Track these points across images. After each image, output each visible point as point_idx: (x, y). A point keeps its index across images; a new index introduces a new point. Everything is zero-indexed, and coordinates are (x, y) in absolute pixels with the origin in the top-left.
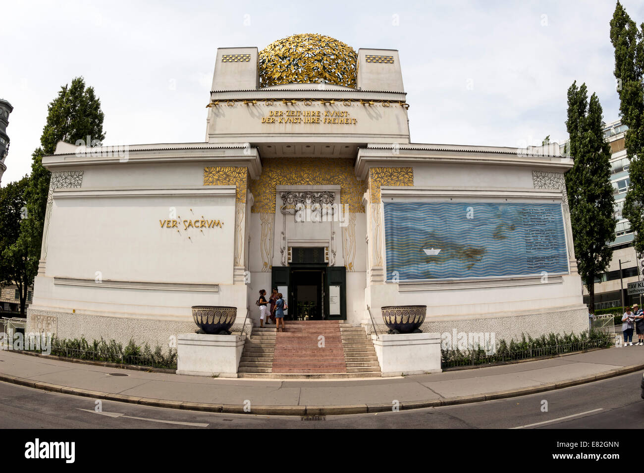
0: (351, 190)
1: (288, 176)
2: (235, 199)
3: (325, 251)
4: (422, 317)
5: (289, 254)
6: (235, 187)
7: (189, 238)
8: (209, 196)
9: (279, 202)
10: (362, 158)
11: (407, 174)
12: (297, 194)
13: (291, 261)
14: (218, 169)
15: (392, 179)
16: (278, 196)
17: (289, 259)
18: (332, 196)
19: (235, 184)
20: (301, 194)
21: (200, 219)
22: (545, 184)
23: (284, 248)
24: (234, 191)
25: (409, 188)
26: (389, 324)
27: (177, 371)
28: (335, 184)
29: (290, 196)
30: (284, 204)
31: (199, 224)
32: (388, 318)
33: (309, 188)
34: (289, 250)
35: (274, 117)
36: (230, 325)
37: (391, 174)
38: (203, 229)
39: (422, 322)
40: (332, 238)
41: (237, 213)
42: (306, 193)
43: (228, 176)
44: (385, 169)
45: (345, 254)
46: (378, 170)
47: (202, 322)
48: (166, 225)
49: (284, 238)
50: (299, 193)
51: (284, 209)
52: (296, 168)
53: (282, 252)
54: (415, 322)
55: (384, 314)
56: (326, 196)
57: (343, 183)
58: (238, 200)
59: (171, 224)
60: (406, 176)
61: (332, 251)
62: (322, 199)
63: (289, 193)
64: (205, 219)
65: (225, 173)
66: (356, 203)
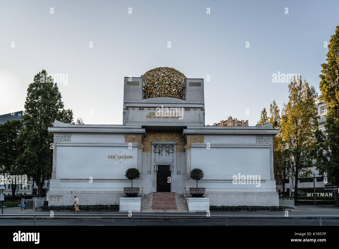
0: (181, 143)
1: (156, 138)
2: (137, 148)
3: (170, 167)
4: (203, 192)
5: (157, 168)
6: (137, 143)
7: (120, 162)
8: (127, 147)
9: (153, 148)
10: (184, 133)
11: (201, 138)
12: (160, 145)
13: (157, 170)
14: (130, 136)
15: (195, 141)
16: (152, 145)
17: (157, 169)
18: (173, 146)
19: (137, 142)
20: (161, 145)
21: (124, 155)
22: (262, 142)
23: (155, 165)
24: (137, 145)
25: (202, 144)
26: (192, 194)
27: (120, 211)
28: (174, 141)
29: (157, 146)
30: (155, 149)
31: (123, 157)
32: (191, 192)
33: (164, 143)
34: (157, 166)
35: (151, 115)
36: (137, 194)
37: (195, 139)
38: (126, 159)
39: (203, 194)
40: (173, 162)
41: (138, 153)
42: (163, 145)
43: (134, 139)
44: (193, 137)
45: (177, 168)
46: (190, 137)
47: (128, 193)
48: (110, 158)
49: (155, 162)
50: (161, 144)
51: (155, 150)
52: (159, 134)
53: (154, 167)
54: (201, 193)
55: (190, 190)
56: (171, 146)
57: (177, 141)
58: (139, 148)
59: (113, 157)
60: (201, 139)
61: (173, 167)
62: (169, 147)
63: (157, 145)
64: (126, 155)
65: (133, 138)
66: (182, 148)
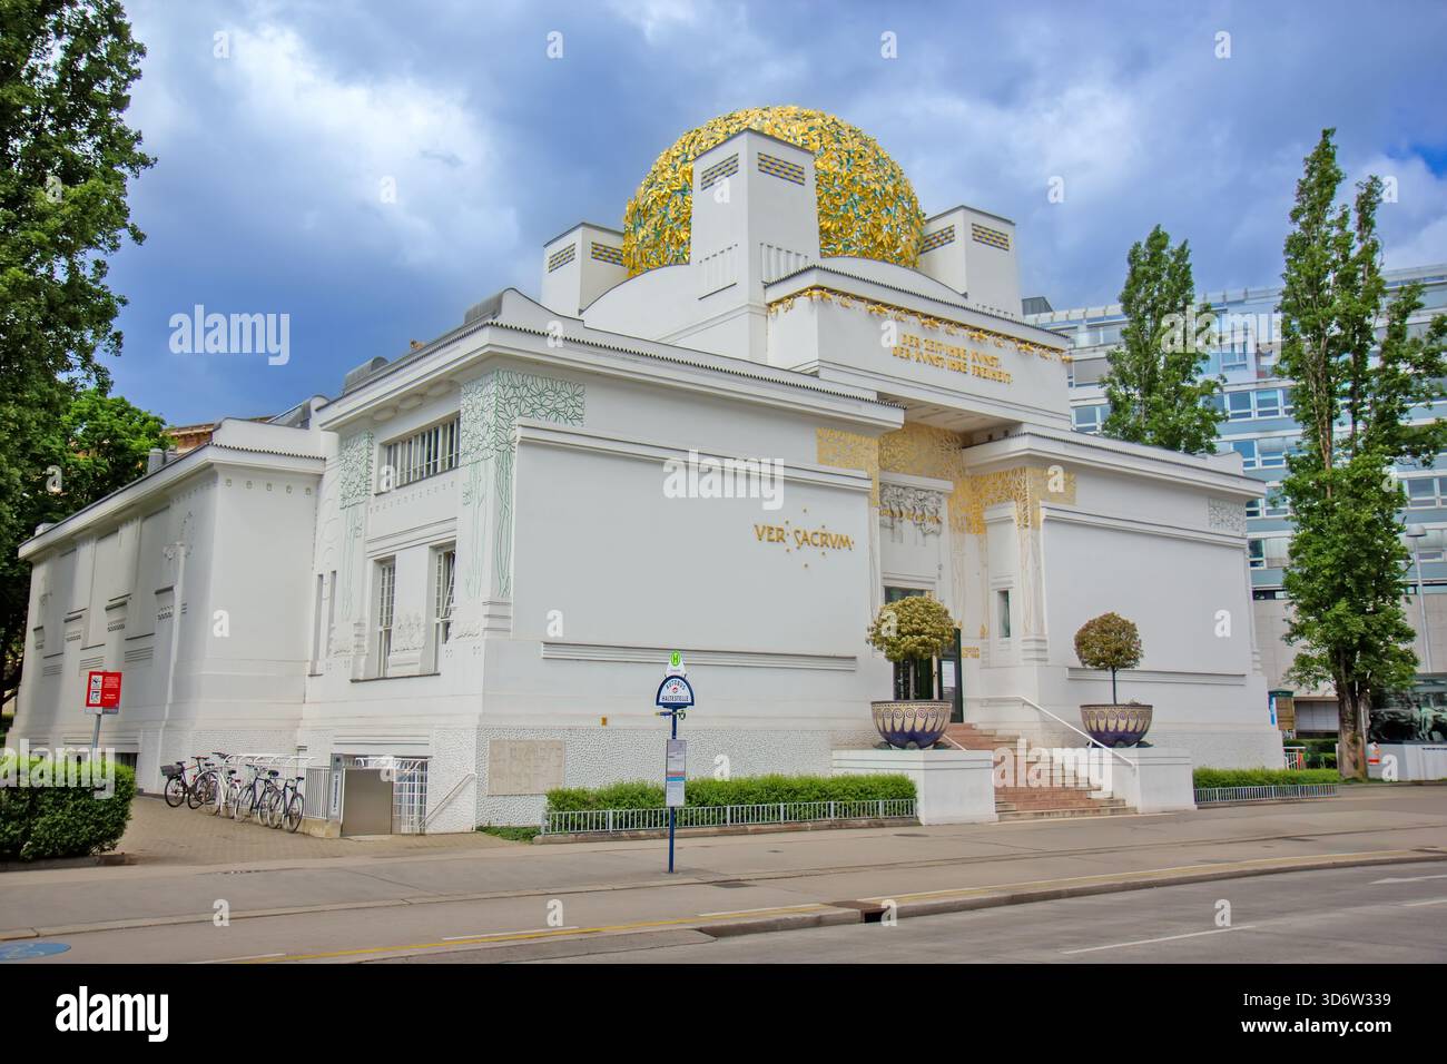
7: (806, 566)
8: (827, 487)
11: (1069, 484)
12: (894, 491)
18: (940, 501)
20: (899, 491)
21: (820, 529)
22: (1223, 521)
31: (817, 540)
35: (908, 348)
38: (825, 550)
40: (939, 576)
42: (907, 490)
46: (1036, 472)
48: (765, 536)
50: (897, 487)
56: (933, 499)
59: (774, 536)
60: (1068, 487)
64: (827, 530)
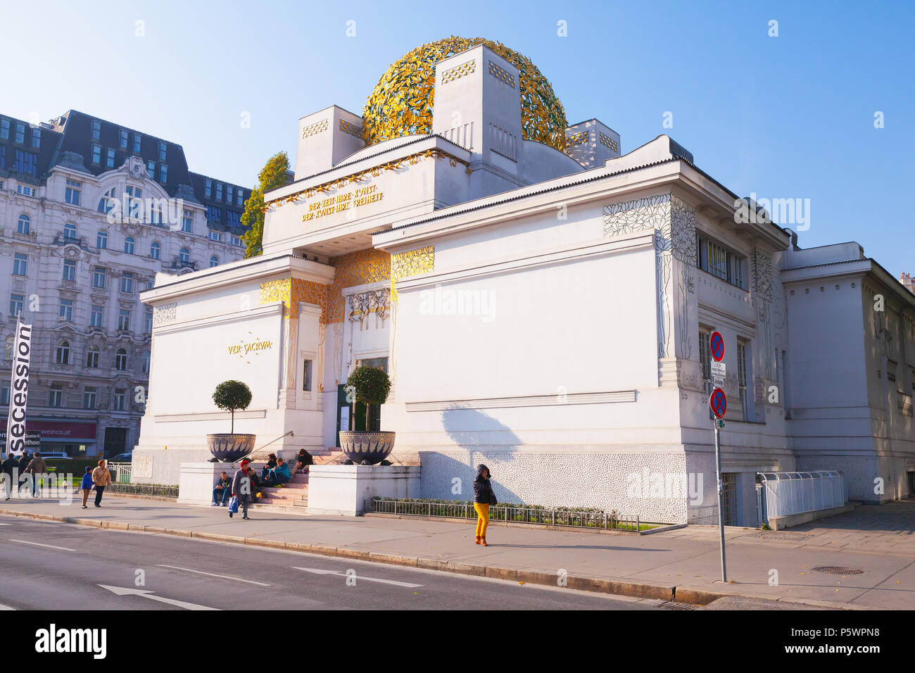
1: (357, 275)
2: (280, 316)
6: (280, 302)
8: (261, 316)
9: (348, 308)
14: (270, 284)
15: (412, 267)
16: (346, 301)
19: (282, 298)
20: (365, 296)
21: (256, 341)
22: (626, 225)
23: (351, 362)
24: (278, 307)
25: (428, 274)
27: (178, 500)
30: (352, 310)
31: (255, 347)
33: (370, 287)
34: (357, 363)
35: (312, 212)
37: (411, 260)
38: (258, 351)
41: (284, 330)
42: (368, 293)
43: (277, 291)
44: (406, 255)
46: (399, 257)
48: (233, 351)
49: (351, 351)
50: (363, 294)
51: (352, 315)
52: (364, 263)
53: (349, 367)
56: (385, 294)
58: (285, 317)
59: (236, 350)
60: (427, 258)
62: (383, 298)
63: (353, 296)
65: (275, 288)
